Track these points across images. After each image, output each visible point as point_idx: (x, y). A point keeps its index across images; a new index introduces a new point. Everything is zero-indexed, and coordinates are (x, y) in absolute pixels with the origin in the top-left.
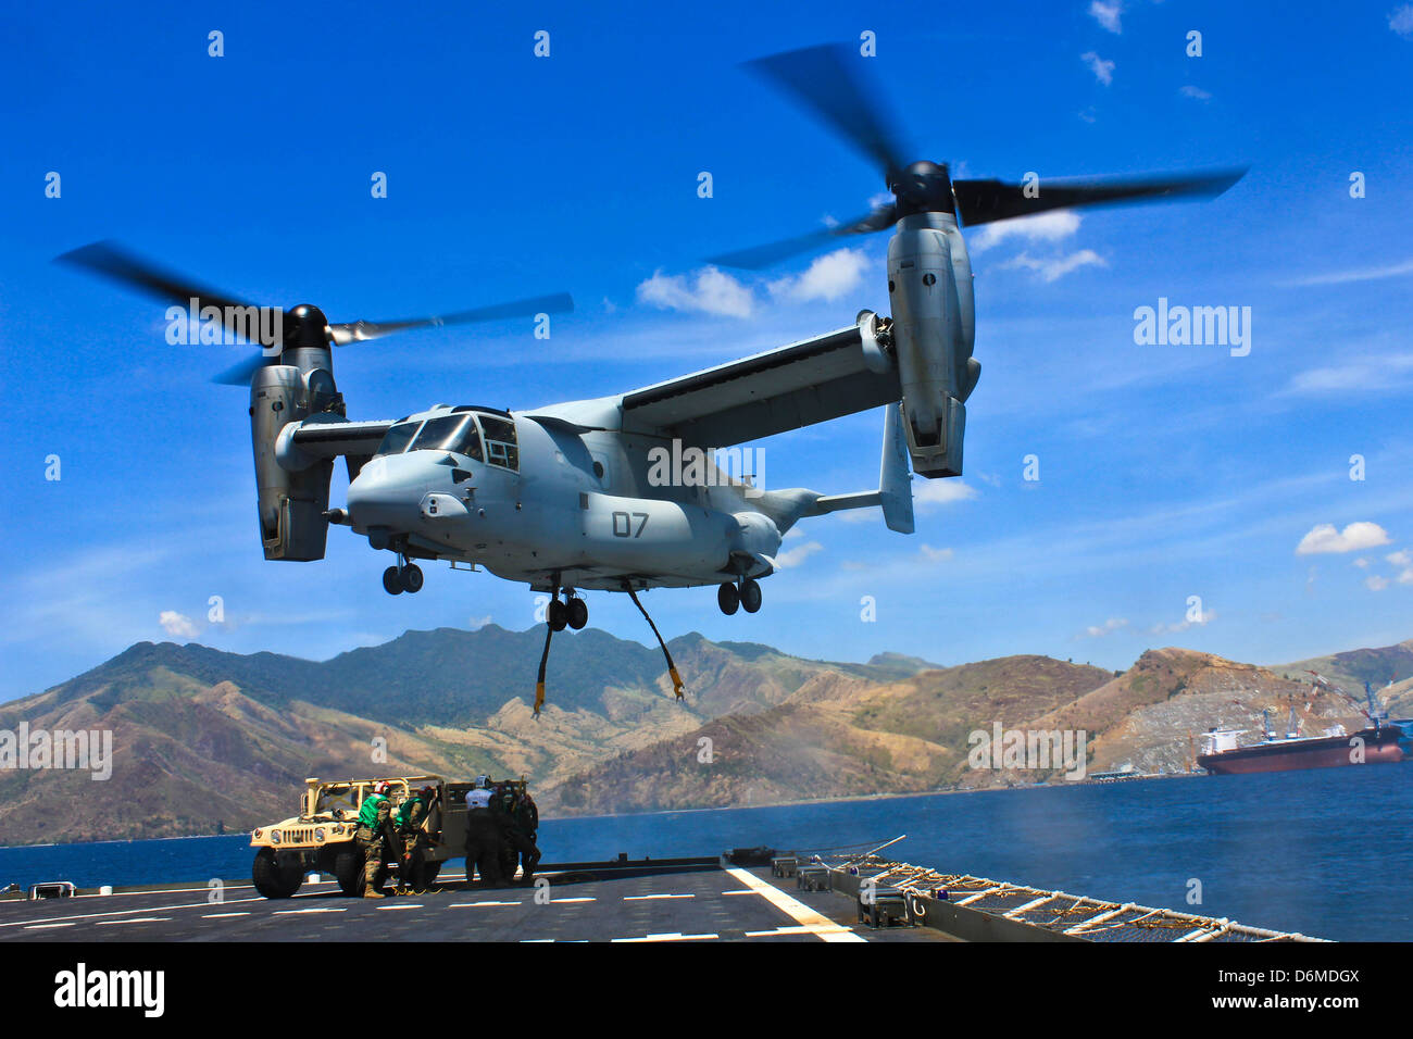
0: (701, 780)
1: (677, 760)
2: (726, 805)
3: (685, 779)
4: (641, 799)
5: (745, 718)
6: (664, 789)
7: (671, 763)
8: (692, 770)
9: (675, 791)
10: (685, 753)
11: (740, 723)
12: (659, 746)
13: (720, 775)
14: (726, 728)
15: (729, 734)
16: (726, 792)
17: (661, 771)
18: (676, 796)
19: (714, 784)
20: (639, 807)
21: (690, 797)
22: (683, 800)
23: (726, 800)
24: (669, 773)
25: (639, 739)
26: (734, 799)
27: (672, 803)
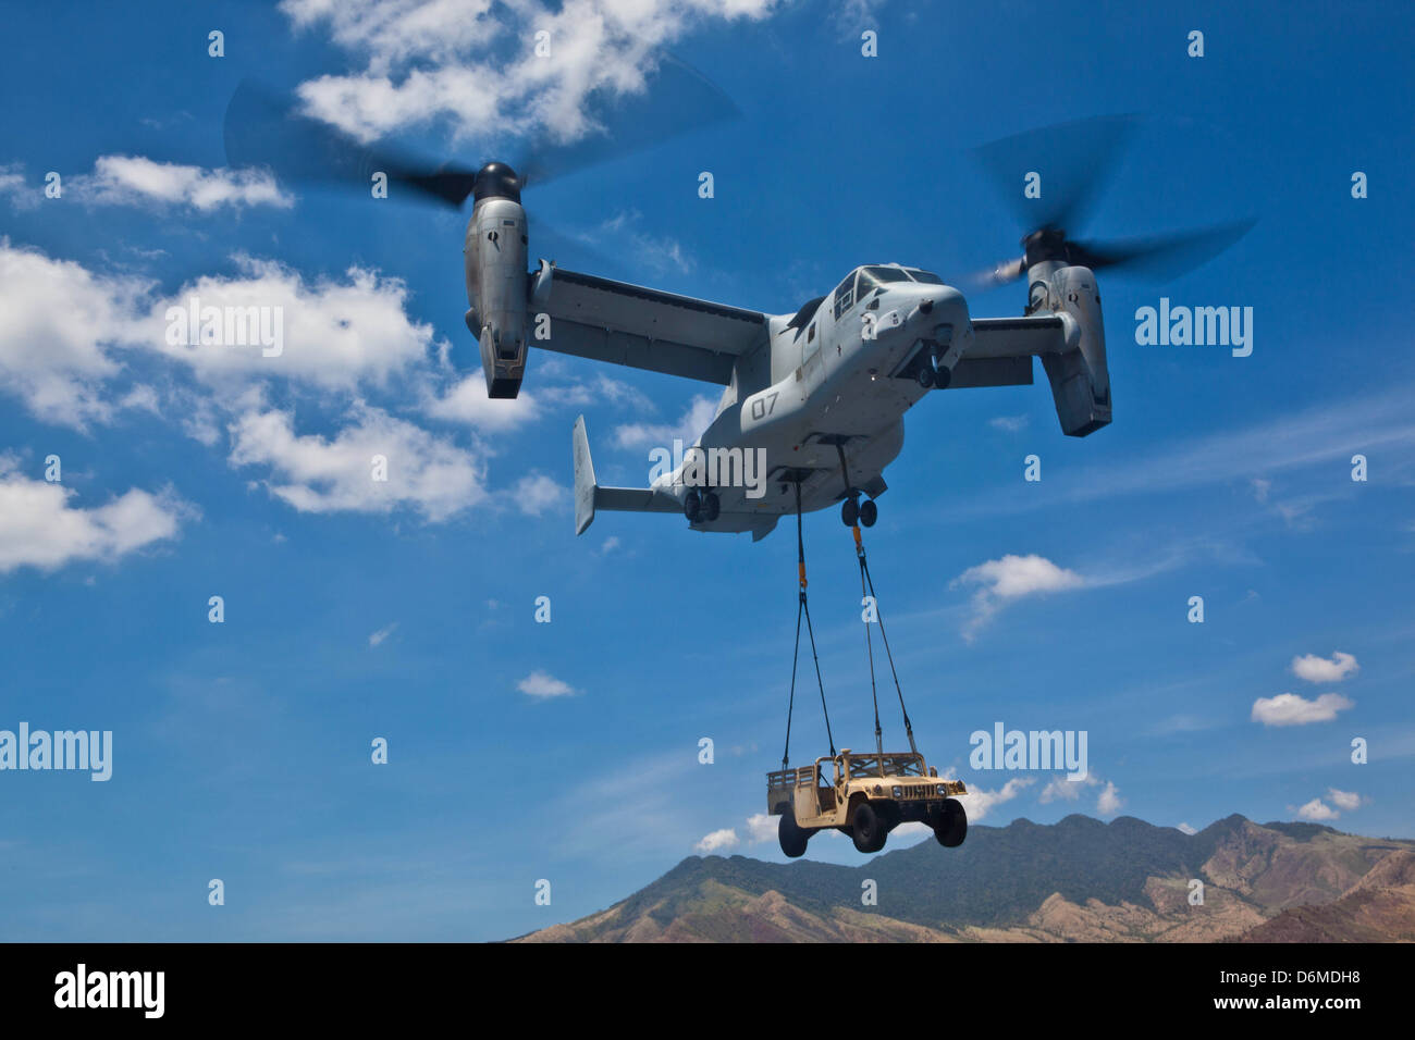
5: (1318, 909)
11: (1314, 914)
14: (1297, 920)
15: (1303, 928)
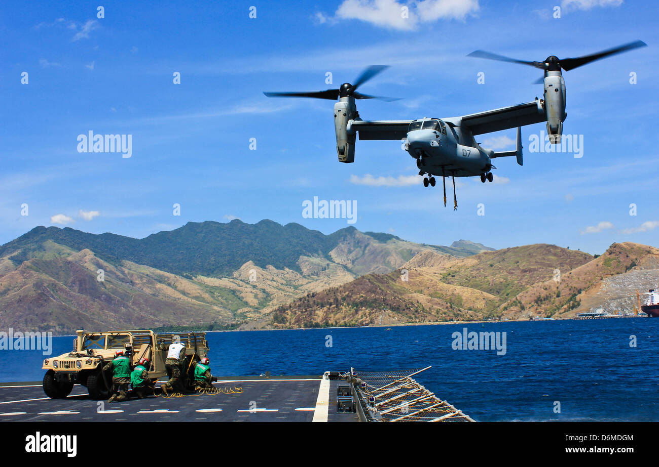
0: (353, 311)
1: (339, 298)
2: (367, 325)
3: (344, 309)
4: (319, 320)
5: (379, 276)
6: (332, 315)
7: (336, 300)
8: (348, 304)
9: (338, 316)
10: (345, 294)
11: (376, 278)
12: (329, 291)
13: (364, 308)
14: (368, 281)
15: (369, 285)
16: (367, 318)
17: (331, 305)
18: (339, 319)
19: (360, 313)
20: (317, 325)
21: (346, 320)
22: (343, 321)
23: (367, 322)
24: (335, 305)
25: (318, 286)
26: (372, 322)
27: (336, 323)
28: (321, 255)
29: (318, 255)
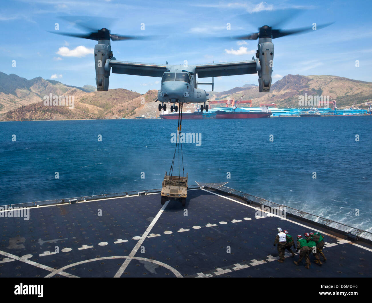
0: (43, 113)
1: (37, 108)
2: (49, 120)
3: (39, 113)
4: (27, 117)
6: (34, 115)
7: (35, 109)
8: (41, 111)
9: (36, 116)
10: (39, 107)
12: (32, 105)
13: (47, 113)
16: (49, 116)
17: (33, 111)
18: (37, 117)
19: (46, 114)
20: (27, 119)
21: (40, 117)
22: (38, 118)
23: (49, 118)
24: (35, 111)
25: (26, 103)
26: (51, 118)
27: (36, 119)
28: (26, 89)
29: (25, 89)
